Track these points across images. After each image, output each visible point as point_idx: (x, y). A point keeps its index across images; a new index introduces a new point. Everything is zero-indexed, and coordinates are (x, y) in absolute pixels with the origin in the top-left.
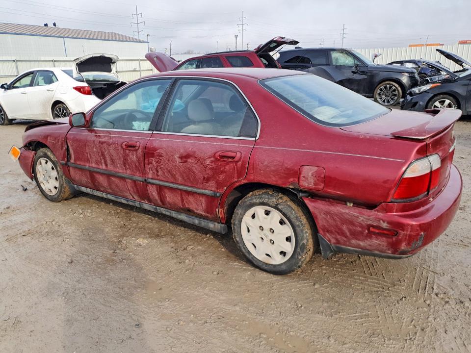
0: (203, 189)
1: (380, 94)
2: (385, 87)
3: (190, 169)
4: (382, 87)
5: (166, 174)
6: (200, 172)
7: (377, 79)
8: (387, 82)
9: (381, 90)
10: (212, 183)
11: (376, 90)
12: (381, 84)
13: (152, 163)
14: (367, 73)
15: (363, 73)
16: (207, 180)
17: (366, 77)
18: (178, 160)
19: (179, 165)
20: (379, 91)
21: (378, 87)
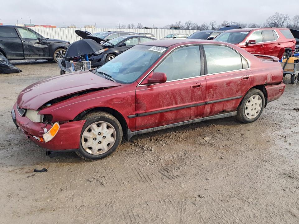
0: (235, 96)
1: (57, 57)
2: (60, 52)
3: (231, 89)
4: (58, 52)
5: (218, 95)
6: (235, 88)
7: (54, 47)
8: (60, 49)
9: (57, 54)
10: (240, 92)
11: (54, 54)
12: (57, 50)
13: (210, 92)
14: (47, 43)
15: (44, 43)
16: (237, 91)
17: (47, 46)
18: (226, 86)
19: (226, 88)
20: (56, 55)
21: (55, 53)
